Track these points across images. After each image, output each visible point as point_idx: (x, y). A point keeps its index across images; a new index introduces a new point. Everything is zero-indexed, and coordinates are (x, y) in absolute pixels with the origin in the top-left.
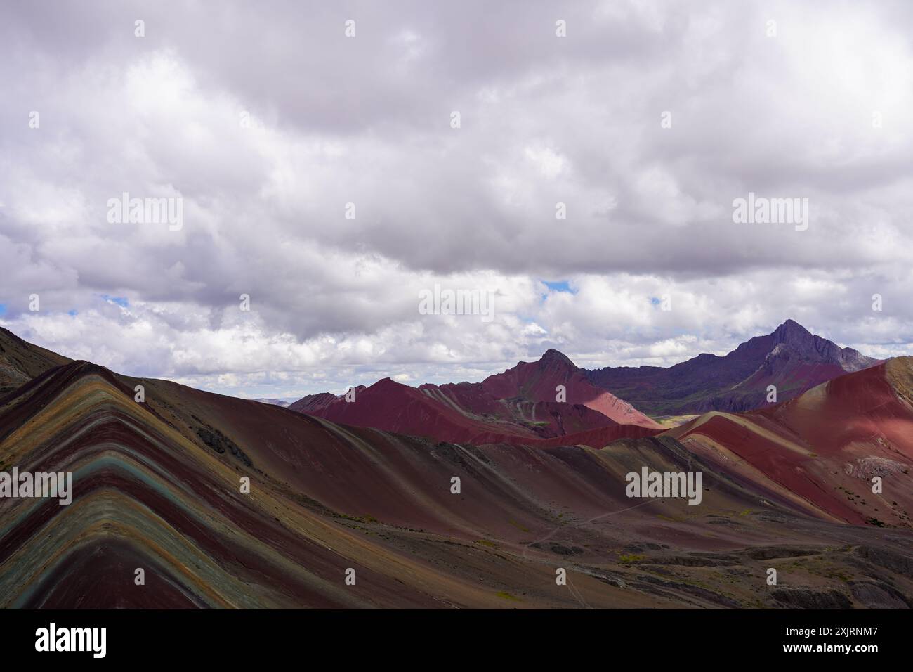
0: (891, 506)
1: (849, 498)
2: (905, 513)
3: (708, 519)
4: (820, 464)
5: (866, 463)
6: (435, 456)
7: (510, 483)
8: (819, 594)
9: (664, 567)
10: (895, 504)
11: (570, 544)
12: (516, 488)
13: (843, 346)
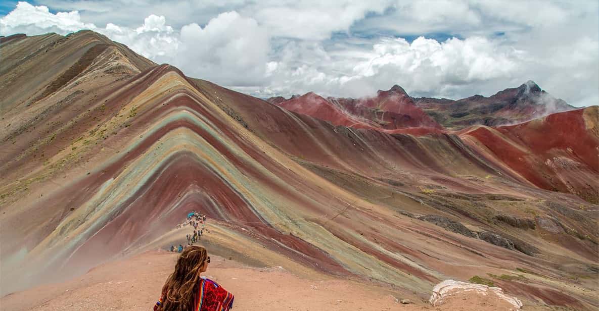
0: (566, 183)
1: (544, 176)
2: (573, 187)
4: (532, 157)
5: (558, 160)
9: (443, 197)
11: (398, 181)
12: (374, 151)
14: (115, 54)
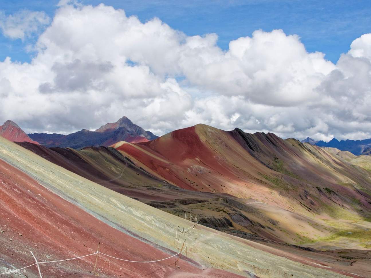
0: (208, 187)
1: (191, 183)
2: (214, 190)
3: (146, 188)
4: (175, 168)
5: (195, 168)
10: (209, 186)
13: (146, 130)
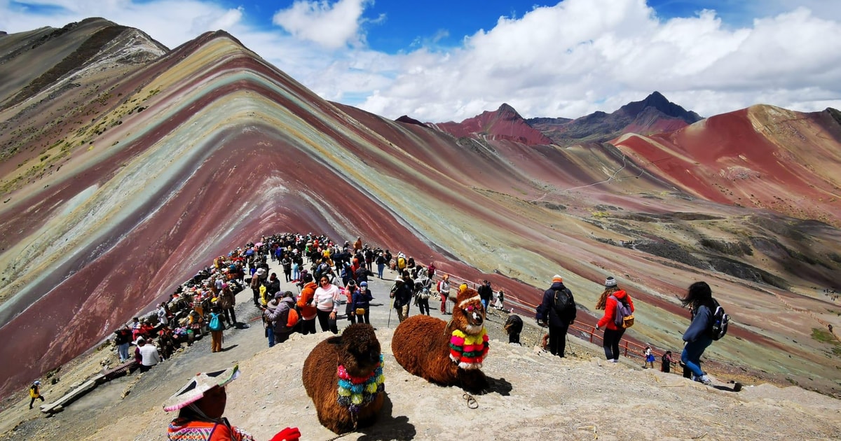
0: (749, 197)
1: (722, 191)
2: (759, 202)
3: (642, 195)
4: (702, 169)
5: (734, 170)
6: (460, 145)
7: (510, 165)
8: (731, 243)
9: (624, 221)
10: (752, 196)
11: (557, 203)
12: (514, 168)
14: (134, 37)
